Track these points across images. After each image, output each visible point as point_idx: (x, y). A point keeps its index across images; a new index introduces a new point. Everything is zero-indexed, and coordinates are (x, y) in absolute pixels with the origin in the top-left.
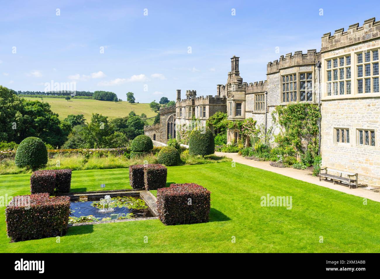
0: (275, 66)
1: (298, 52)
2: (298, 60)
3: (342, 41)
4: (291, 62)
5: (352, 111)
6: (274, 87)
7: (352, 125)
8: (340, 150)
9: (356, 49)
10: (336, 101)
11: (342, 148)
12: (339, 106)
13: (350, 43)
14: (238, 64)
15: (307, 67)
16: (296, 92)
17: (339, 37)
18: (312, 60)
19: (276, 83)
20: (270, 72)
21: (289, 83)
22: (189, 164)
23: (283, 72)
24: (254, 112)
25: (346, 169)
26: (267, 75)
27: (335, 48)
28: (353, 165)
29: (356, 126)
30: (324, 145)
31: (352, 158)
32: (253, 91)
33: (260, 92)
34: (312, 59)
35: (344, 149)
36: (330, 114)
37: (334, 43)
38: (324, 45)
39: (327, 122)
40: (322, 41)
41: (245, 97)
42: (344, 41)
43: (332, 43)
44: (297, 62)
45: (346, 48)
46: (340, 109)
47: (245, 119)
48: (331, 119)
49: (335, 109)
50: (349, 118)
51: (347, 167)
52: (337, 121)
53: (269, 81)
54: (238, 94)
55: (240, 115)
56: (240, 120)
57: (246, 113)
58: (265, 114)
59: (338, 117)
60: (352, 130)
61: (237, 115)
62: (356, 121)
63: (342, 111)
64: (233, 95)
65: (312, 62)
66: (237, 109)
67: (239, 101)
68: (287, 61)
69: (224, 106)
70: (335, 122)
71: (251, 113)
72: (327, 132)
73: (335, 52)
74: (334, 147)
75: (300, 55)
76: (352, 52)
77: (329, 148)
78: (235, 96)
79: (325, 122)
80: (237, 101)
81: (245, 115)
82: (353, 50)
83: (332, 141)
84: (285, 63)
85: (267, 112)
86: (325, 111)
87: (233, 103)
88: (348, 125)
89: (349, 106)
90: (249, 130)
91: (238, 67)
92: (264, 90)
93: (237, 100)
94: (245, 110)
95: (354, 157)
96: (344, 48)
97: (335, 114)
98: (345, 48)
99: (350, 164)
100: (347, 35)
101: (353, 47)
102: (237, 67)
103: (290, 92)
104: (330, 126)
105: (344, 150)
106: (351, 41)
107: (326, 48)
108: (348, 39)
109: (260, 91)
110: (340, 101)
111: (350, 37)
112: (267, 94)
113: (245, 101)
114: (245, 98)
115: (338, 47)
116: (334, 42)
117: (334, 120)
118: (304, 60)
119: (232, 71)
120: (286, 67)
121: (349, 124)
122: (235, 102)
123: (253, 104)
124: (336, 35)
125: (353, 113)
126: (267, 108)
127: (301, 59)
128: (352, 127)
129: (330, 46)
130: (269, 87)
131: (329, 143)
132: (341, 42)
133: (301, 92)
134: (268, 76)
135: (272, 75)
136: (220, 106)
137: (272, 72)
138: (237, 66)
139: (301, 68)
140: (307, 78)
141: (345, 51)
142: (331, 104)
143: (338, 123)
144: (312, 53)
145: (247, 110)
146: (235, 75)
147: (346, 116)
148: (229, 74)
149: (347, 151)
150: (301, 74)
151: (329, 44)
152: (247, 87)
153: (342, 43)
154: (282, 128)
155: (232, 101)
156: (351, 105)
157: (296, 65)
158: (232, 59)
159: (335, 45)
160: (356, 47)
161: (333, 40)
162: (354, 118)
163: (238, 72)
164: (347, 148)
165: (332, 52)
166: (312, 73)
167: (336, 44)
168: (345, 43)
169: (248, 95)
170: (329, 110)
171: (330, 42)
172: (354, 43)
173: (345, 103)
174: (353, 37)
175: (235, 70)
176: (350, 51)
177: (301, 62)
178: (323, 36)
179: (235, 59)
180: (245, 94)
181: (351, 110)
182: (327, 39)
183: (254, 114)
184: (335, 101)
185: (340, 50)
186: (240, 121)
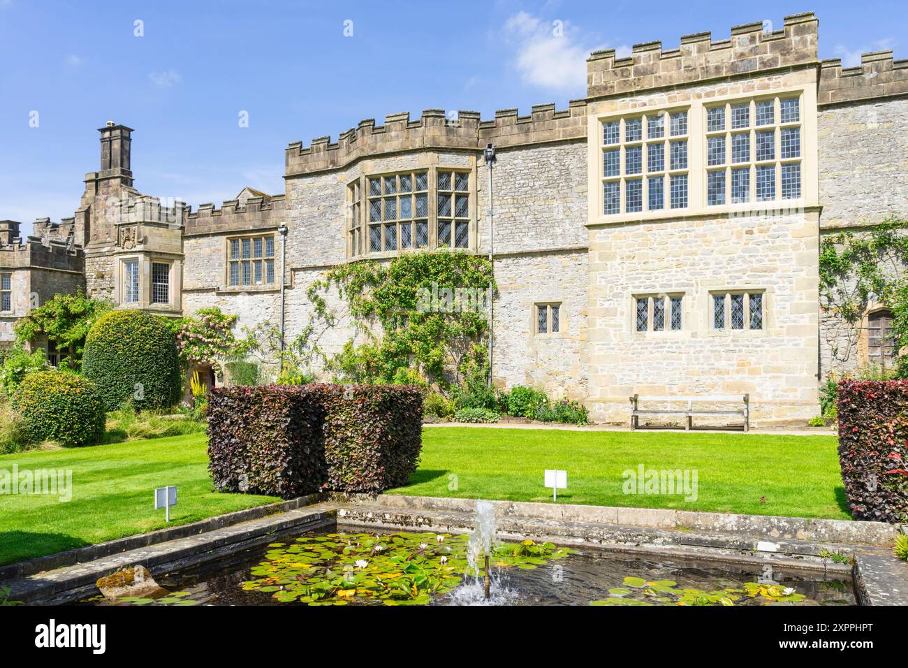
0: (322, 153)
1: (434, 111)
2: (433, 133)
3: (661, 73)
4: (407, 138)
5: (694, 249)
6: (316, 214)
7: (694, 282)
8: (653, 351)
9: (707, 95)
10: (642, 226)
11: (659, 345)
12: (649, 237)
13: (690, 78)
14: (128, 149)
15: (459, 157)
16: (425, 222)
17: (652, 62)
18: (471, 139)
19: (324, 201)
20: (297, 169)
21: (398, 198)
22: (138, 437)
23: (371, 167)
24: (223, 289)
25: (672, 394)
26: (287, 178)
27: (638, 88)
28: (697, 383)
29: (710, 285)
30: (595, 343)
31: (693, 364)
32: (218, 227)
33: (251, 228)
34: (471, 137)
35: (668, 345)
36: (619, 261)
37: (632, 77)
38: (599, 81)
39: (608, 282)
40: (590, 69)
41: (182, 246)
42: (668, 72)
43: (627, 77)
44: (434, 138)
45: (676, 92)
46: (655, 246)
47: (181, 313)
48: (622, 273)
49: (637, 248)
50: (686, 265)
51: (675, 389)
52: (643, 276)
53: (293, 195)
54: (160, 236)
55: (166, 301)
56: (168, 315)
57: (184, 295)
58: (278, 291)
59: (645, 266)
60: (694, 294)
61: (155, 301)
62: (709, 274)
63: (663, 249)
64: (146, 238)
65: (470, 144)
66: (155, 281)
67: (163, 257)
68: (393, 134)
69: (76, 279)
70: (636, 279)
71: (214, 293)
72: (606, 309)
73: (637, 101)
74: (633, 344)
75: (441, 121)
76: (696, 102)
77: (613, 349)
78: (150, 239)
79: (600, 282)
80: (159, 256)
81: (181, 301)
82: (699, 96)
83: (625, 330)
84: (384, 140)
85: (285, 287)
86: (600, 255)
87: (145, 260)
88: (683, 283)
89: (686, 236)
90: (209, 342)
91: (129, 158)
92: (271, 222)
93: (156, 253)
94: (182, 287)
95: (702, 361)
96: (667, 91)
97: (635, 260)
98: (673, 90)
99: (689, 381)
100: (678, 58)
101: (698, 90)
102: (125, 157)
103: (400, 223)
104: (620, 291)
105: (666, 349)
106: (693, 74)
107: (606, 88)
108: (683, 69)
109: (254, 226)
110: (654, 225)
111: (689, 63)
112: (285, 233)
113: (181, 257)
114: (182, 251)
115: (646, 87)
116: (632, 73)
117: (635, 276)
118: (451, 137)
119: (104, 168)
120: (387, 151)
121: (686, 281)
122: (151, 260)
123: (220, 265)
124: (640, 57)
125: (699, 252)
126: (288, 274)
127: (444, 132)
128: (694, 289)
129: (619, 83)
130: (294, 213)
131: (615, 335)
132: (657, 74)
133: (440, 221)
134: (290, 181)
135: (308, 180)
136: (66, 276)
137: (307, 171)
138: (125, 154)
139: (442, 156)
140: (456, 187)
141: (670, 98)
142: (624, 233)
143: (648, 283)
144: (471, 120)
145: (186, 286)
146: (122, 182)
147: (675, 263)
148: (93, 177)
149: (677, 350)
150: (443, 174)
151: (616, 77)
152: (189, 215)
153: (660, 77)
154: (368, 325)
155: (141, 257)
156: (692, 234)
157: (428, 146)
158: (103, 131)
159: (636, 81)
160: (708, 88)
161: (628, 67)
162: (702, 266)
163: (130, 173)
164: (677, 343)
165: (627, 99)
166: (468, 173)
167: (639, 79)
168: (670, 77)
169: (193, 241)
170: (613, 250)
171: (619, 73)
172: (700, 79)
173: (669, 230)
174: (698, 63)
175: (122, 166)
176: (689, 99)
177: (444, 139)
178: (593, 58)
179: (121, 132)
180: (184, 238)
181: (690, 247)
182: (607, 64)
183: (227, 298)
184: (637, 227)
185: (656, 97)
186: (169, 318)
